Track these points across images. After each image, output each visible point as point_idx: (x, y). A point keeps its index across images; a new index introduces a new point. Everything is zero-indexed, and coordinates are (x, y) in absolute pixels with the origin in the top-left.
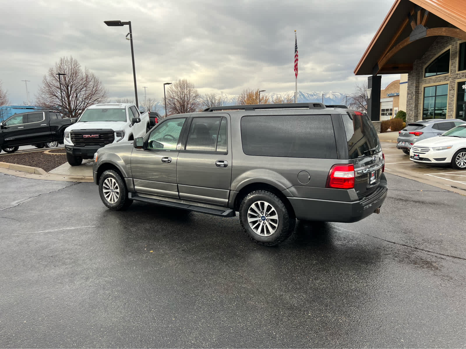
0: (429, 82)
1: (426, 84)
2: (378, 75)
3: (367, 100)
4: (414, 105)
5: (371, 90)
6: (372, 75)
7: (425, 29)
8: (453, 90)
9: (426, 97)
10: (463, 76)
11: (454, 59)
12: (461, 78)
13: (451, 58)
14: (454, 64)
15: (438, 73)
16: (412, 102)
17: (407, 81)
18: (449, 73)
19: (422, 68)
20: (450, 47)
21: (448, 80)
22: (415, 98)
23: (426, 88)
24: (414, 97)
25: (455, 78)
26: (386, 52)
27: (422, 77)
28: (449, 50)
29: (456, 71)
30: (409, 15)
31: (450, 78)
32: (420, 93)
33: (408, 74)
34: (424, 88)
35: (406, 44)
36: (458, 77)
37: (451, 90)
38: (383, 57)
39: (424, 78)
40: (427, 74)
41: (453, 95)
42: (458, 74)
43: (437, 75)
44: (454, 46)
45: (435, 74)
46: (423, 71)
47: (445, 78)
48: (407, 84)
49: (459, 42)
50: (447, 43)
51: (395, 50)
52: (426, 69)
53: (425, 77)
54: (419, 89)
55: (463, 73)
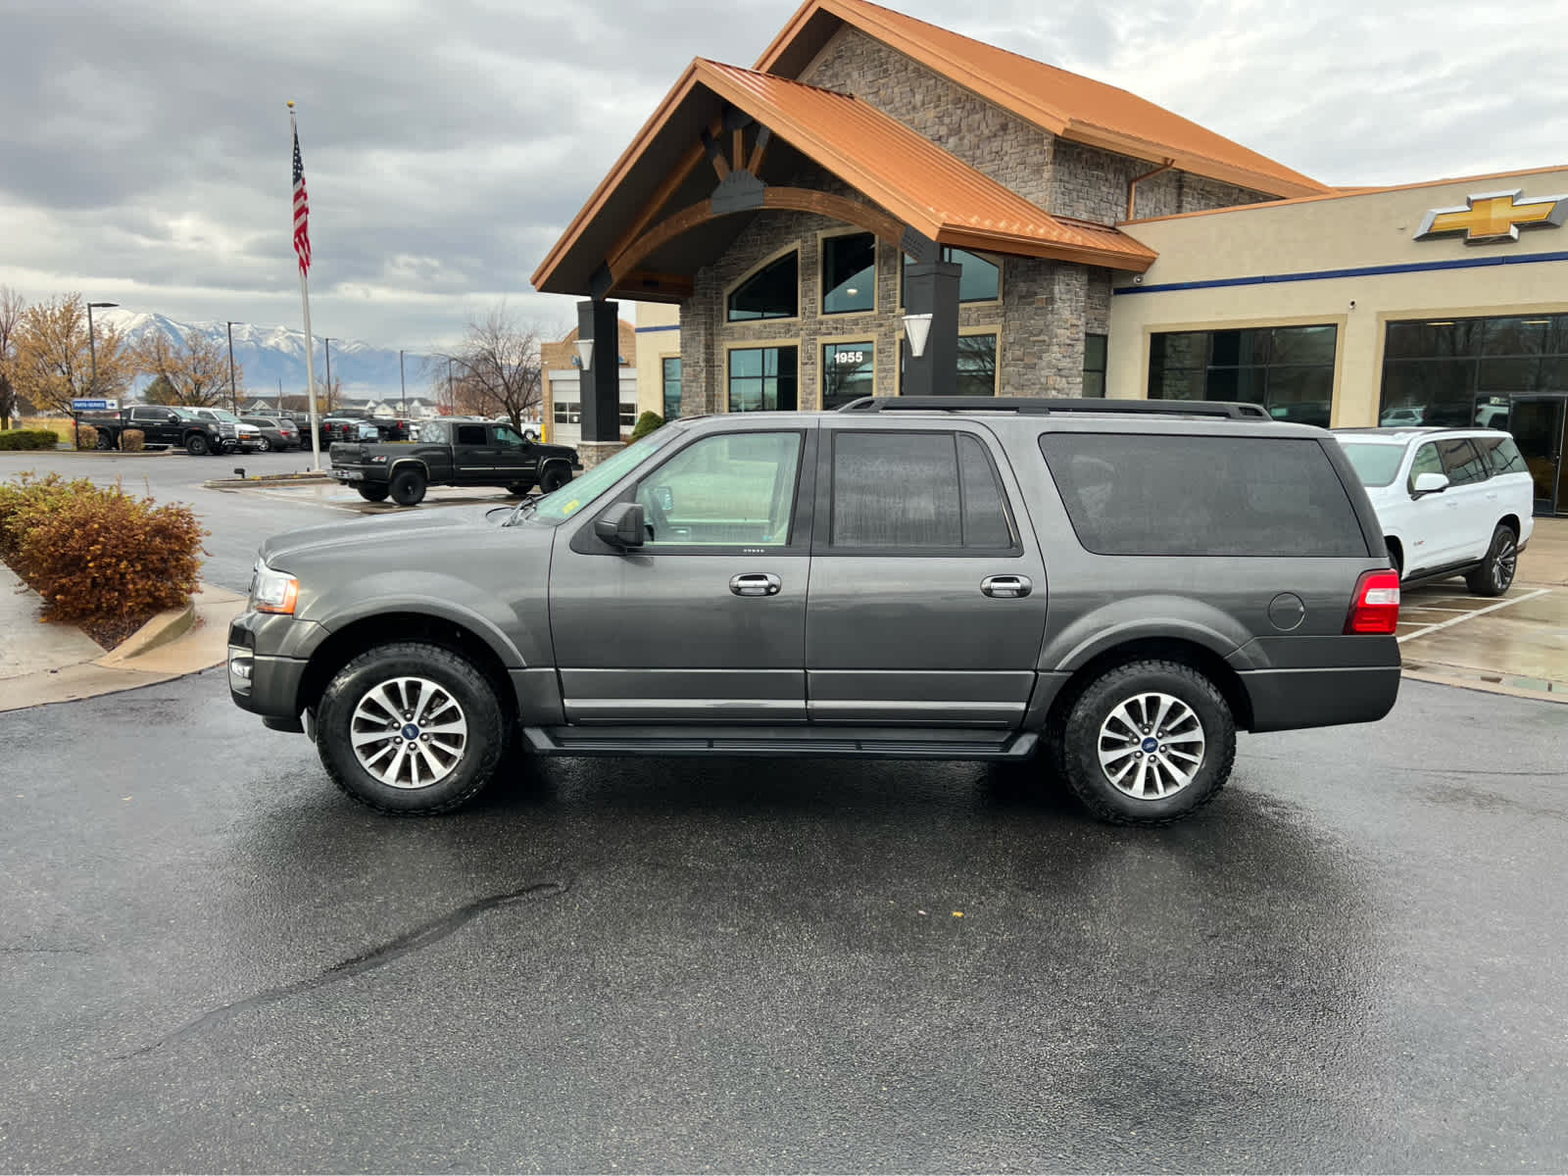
0: (743, 337)
1: (734, 339)
2: (608, 300)
3: (583, 373)
4: (704, 399)
5: (591, 346)
6: (588, 299)
7: (759, 185)
8: (813, 363)
9: (734, 378)
10: (837, 328)
11: (809, 279)
12: (830, 334)
13: (802, 275)
14: (811, 294)
15: (766, 315)
16: (699, 390)
17: (678, 324)
18: (799, 318)
19: (719, 293)
20: (796, 245)
21: (797, 335)
22: (706, 378)
23: (733, 352)
24: (704, 375)
25: (816, 332)
26: (634, 235)
27: (722, 321)
28: (796, 251)
29: (816, 313)
30: (705, 136)
31: (802, 329)
32: (718, 366)
33: (678, 306)
34: (730, 351)
35: (699, 219)
36: (824, 330)
37: (806, 364)
38: (625, 247)
39: (726, 325)
40: (734, 314)
41: (813, 379)
42: (821, 323)
43: (763, 318)
44: (809, 243)
45: (759, 315)
46: (722, 304)
47: (788, 329)
48: (678, 332)
49: (821, 235)
50: (788, 233)
51: (665, 232)
52: (730, 297)
53: (729, 321)
54: (713, 354)
55: (836, 321)
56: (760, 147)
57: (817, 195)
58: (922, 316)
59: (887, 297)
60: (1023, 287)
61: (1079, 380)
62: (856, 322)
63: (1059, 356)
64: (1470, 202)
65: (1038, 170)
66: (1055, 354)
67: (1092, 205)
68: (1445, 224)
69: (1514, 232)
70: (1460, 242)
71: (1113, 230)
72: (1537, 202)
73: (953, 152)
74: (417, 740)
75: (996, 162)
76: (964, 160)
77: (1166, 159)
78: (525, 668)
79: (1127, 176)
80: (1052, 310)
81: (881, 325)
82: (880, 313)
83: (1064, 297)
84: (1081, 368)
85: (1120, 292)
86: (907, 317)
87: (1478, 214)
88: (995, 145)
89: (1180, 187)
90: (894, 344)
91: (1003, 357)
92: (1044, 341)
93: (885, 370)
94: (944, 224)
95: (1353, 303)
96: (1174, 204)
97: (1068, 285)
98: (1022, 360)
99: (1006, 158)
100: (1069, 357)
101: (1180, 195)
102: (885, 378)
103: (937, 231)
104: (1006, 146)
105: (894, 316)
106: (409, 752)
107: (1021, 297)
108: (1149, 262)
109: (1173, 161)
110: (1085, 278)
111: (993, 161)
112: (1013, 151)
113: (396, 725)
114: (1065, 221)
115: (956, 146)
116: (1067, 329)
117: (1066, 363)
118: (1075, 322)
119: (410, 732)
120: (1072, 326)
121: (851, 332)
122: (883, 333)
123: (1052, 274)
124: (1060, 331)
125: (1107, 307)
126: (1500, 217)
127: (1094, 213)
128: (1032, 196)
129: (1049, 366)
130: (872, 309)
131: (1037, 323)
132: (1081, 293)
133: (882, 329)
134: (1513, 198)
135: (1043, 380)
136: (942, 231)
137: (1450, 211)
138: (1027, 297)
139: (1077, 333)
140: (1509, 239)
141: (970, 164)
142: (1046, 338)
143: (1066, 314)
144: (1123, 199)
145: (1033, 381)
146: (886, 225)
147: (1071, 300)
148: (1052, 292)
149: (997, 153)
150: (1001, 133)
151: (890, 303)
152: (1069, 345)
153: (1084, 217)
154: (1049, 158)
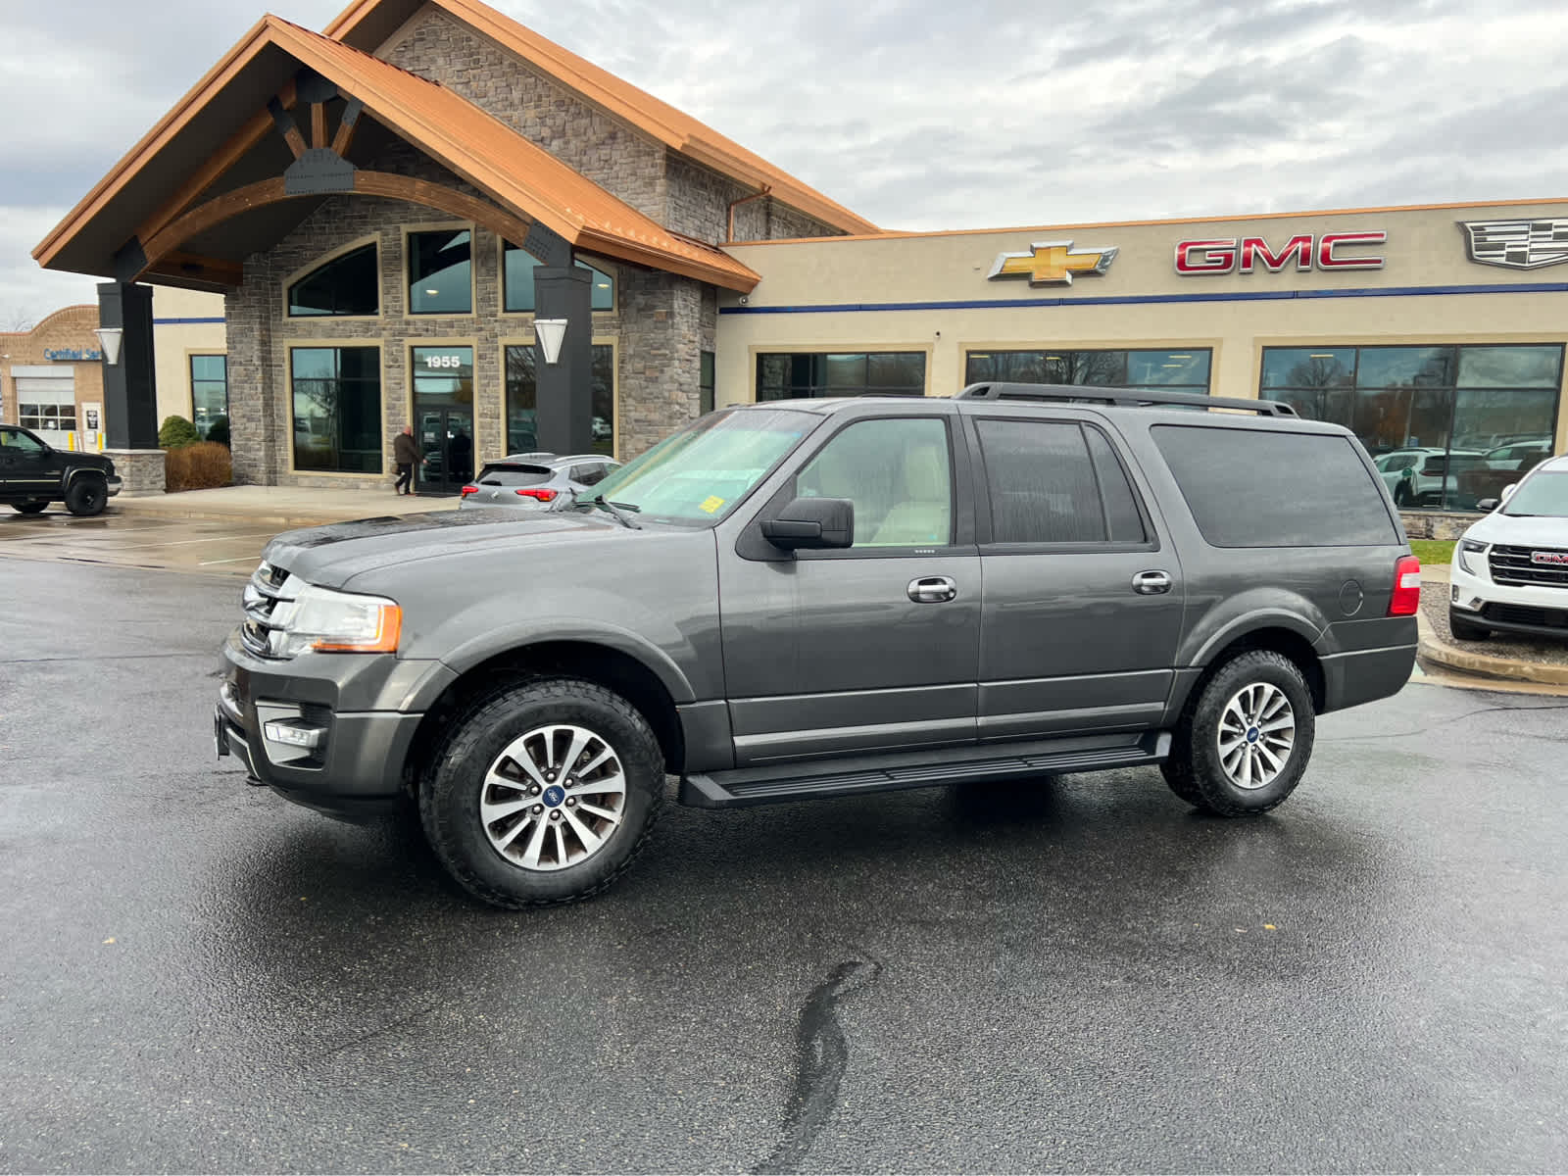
0: (310, 334)
1: (297, 337)
2: (138, 283)
3: (107, 370)
4: (261, 401)
5: (118, 336)
6: (113, 280)
7: (349, 166)
8: (399, 366)
10: (427, 330)
11: (393, 275)
12: (420, 335)
13: (383, 271)
14: (394, 291)
15: (337, 312)
16: (253, 392)
17: (223, 316)
18: (381, 317)
19: (277, 284)
20: (374, 237)
21: (378, 335)
22: (264, 378)
23: (294, 351)
24: (259, 375)
25: (402, 333)
26: (175, 211)
27: (281, 315)
28: (374, 244)
29: (402, 312)
30: (274, 105)
31: (384, 329)
32: (276, 366)
33: (223, 296)
34: (292, 349)
35: (267, 198)
36: (411, 332)
37: (390, 367)
38: (164, 221)
39: (286, 319)
40: (295, 309)
41: (400, 384)
42: (408, 323)
43: (334, 315)
44: (390, 236)
45: (331, 312)
46: (280, 295)
47: (366, 329)
48: (223, 326)
49: (406, 229)
50: (365, 224)
51: (220, 209)
52: (290, 290)
53: (290, 315)
54: (270, 352)
55: (427, 322)
56: (347, 127)
57: (421, 185)
58: (554, 321)
59: (486, 300)
60: (641, 300)
61: (697, 396)
62: (451, 325)
63: (680, 371)
64: (1033, 250)
65: (651, 183)
66: (676, 369)
67: (699, 223)
68: (1015, 267)
69: (1068, 278)
70: (1026, 283)
71: (716, 250)
72: (1086, 253)
73: (557, 155)
74: (562, 807)
75: (605, 171)
76: (570, 164)
77: (764, 185)
78: (693, 702)
79: (726, 199)
80: (673, 323)
81: (481, 329)
82: (479, 316)
83: (682, 312)
84: (698, 384)
85: (724, 311)
86: (537, 321)
87: (1040, 260)
88: (604, 152)
89: (768, 215)
90: (497, 349)
91: (621, 369)
92: (666, 355)
93: (486, 377)
94: (584, 227)
95: (938, 334)
96: (763, 231)
97: (685, 300)
98: (643, 373)
99: (616, 168)
100: (689, 372)
101: (768, 221)
102: (488, 385)
103: (577, 233)
104: (616, 155)
105: (496, 321)
106: (552, 823)
107: (639, 310)
108: (753, 284)
109: (770, 188)
110: (698, 296)
111: (603, 168)
112: (624, 161)
113: (535, 789)
114: (679, 236)
115: (561, 149)
116: (685, 344)
117: (685, 378)
118: (692, 338)
119: (553, 796)
120: (690, 341)
121: (446, 334)
122: (483, 338)
123: (671, 287)
124: (681, 346)
125: (714, 326)
126: (1056, 267)
127: (700, 232)
128: (644, 209)
129: (672, 380)
130: (470, 312)
131: (657, 336)
132: (696, 310)
133: (483, 333)
134: (1068, 248)
135: (666, 394)
136: (582, 235)
137: (1016, 257)
138: (647, 310)
139: (694, 349)
140: (1063, 284)
141: (577, 169)
142: (667, 352)
143: (684, 329)
144: (723, 222)
145: (655, 395)
146: (507, 223)
147: (687, 315)
148: (672, 307)
149: (606, 161)
150: (610, 141)
151: (491, 306)
152: (688, 360)
153: (693, 234)
154: (661, 174)
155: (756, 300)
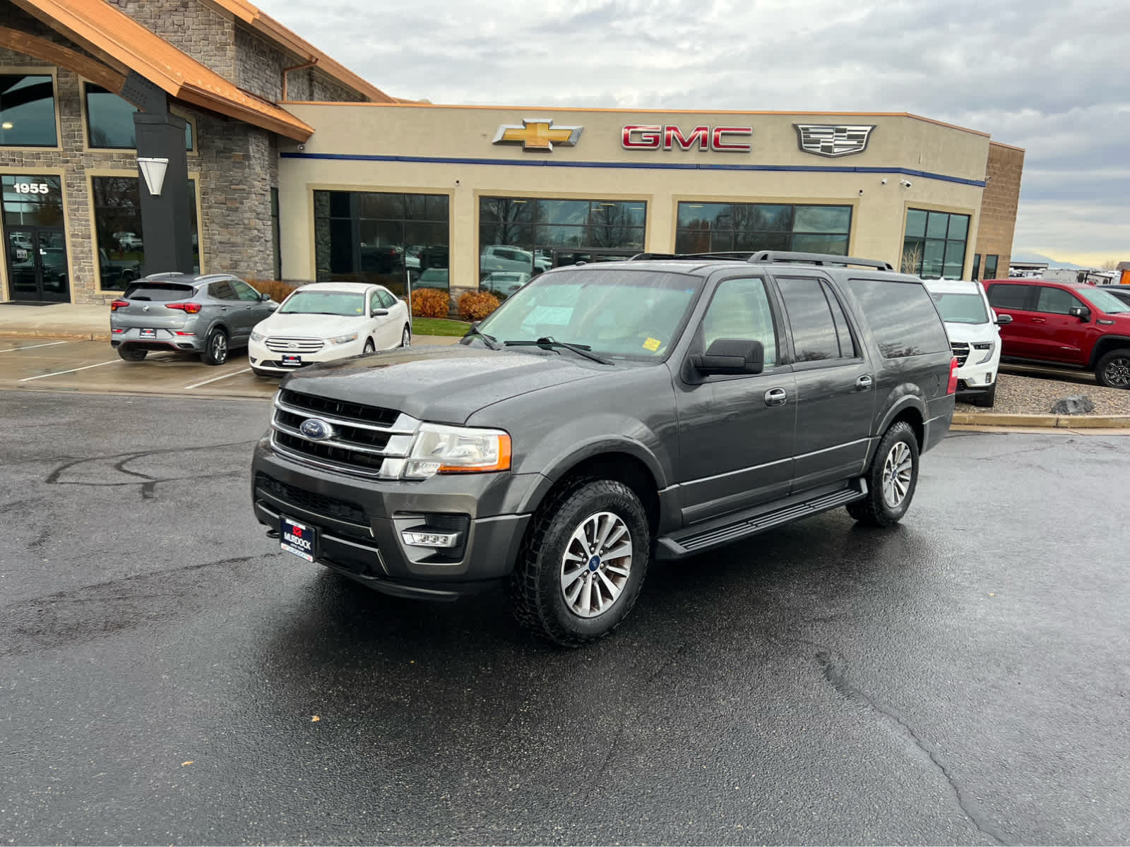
10: (14, 161)
12: (7, 165)
55: (13, 153)
58: (155, 160)
59: (70, 136)
60: (219, 144)
61: (270, 223)
62: (37, 156)
63: (256, 203)
64: (525, 124)
65: (222, 47)
66: (253, 201)
67: (261, 84)
68: (513, 135)
69: (550, 147)
70: (520, 148)
71: (275, 105)
72: (562, 129)
73: (133, 17)
75: (179, 34)
76: (146, 26)
77: (312, 57)
79: (280, 65)
80: (250, 165)
81: (67, 162)
82: (65, 150)
83: (257, 156)
84: (270, 214)
85: (284, 155)
86: (140, 159)
87: (529, 132)
88: (177, 18)
89: (311, 80)
90: (84, 179)
91: (203, 200)
92: (244, 190)
93: (75, 203)
94: (185, 83)
95: (458, 182)
96: (307, 93)
97: (258, 146)
98: (225, 204)
99: (189, 32)
100: (263, 204)
101: (311, 85)
102: (77, 210)
103: (178, 88)
104: (188, 22)
105: (82, 155)
107: (218, 152)
108: (308, 135)
109: (317, 60)
110: (267, 143)
111: (176, 32)
112: (194, 27)
114: (248, 93)
115: (136, 12)
116: (259, 181)
117: (260, 209)
118: (264, 176)
120: (263, 179)
121: (33, 165)
122: (70, 169)
123: (246, 135)
124: (256, 183)
125: (276, 167)
126: (541, 137)
127: (263, 91)
128: (217, 69)
129: (251, 210)
130: (56, 146)
131: (236, 174)
132: (266, 154)
133: (69, 164)
134: (549, 125)
135: (246, 222)
136: (182, 89)
137: (512, 128)
138: (224, 153)
139: (265, 186)
140: (547, 150)
141: (153, 31)
142: (246, 187)
143: (258, 169)
144: (279, 84)
145: (236, 222)
146: (104, 74)
147: (259, 158)
148: (247, 150)
149: (180, 26)
150: (184, 9)
151: (76, 142)
152: (261, 194)
153: (258, 93)
154: (231, 40)
155: (310, 148)
